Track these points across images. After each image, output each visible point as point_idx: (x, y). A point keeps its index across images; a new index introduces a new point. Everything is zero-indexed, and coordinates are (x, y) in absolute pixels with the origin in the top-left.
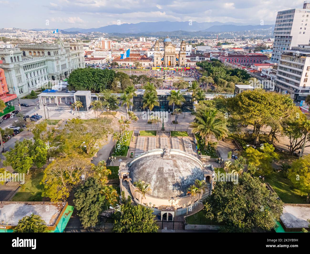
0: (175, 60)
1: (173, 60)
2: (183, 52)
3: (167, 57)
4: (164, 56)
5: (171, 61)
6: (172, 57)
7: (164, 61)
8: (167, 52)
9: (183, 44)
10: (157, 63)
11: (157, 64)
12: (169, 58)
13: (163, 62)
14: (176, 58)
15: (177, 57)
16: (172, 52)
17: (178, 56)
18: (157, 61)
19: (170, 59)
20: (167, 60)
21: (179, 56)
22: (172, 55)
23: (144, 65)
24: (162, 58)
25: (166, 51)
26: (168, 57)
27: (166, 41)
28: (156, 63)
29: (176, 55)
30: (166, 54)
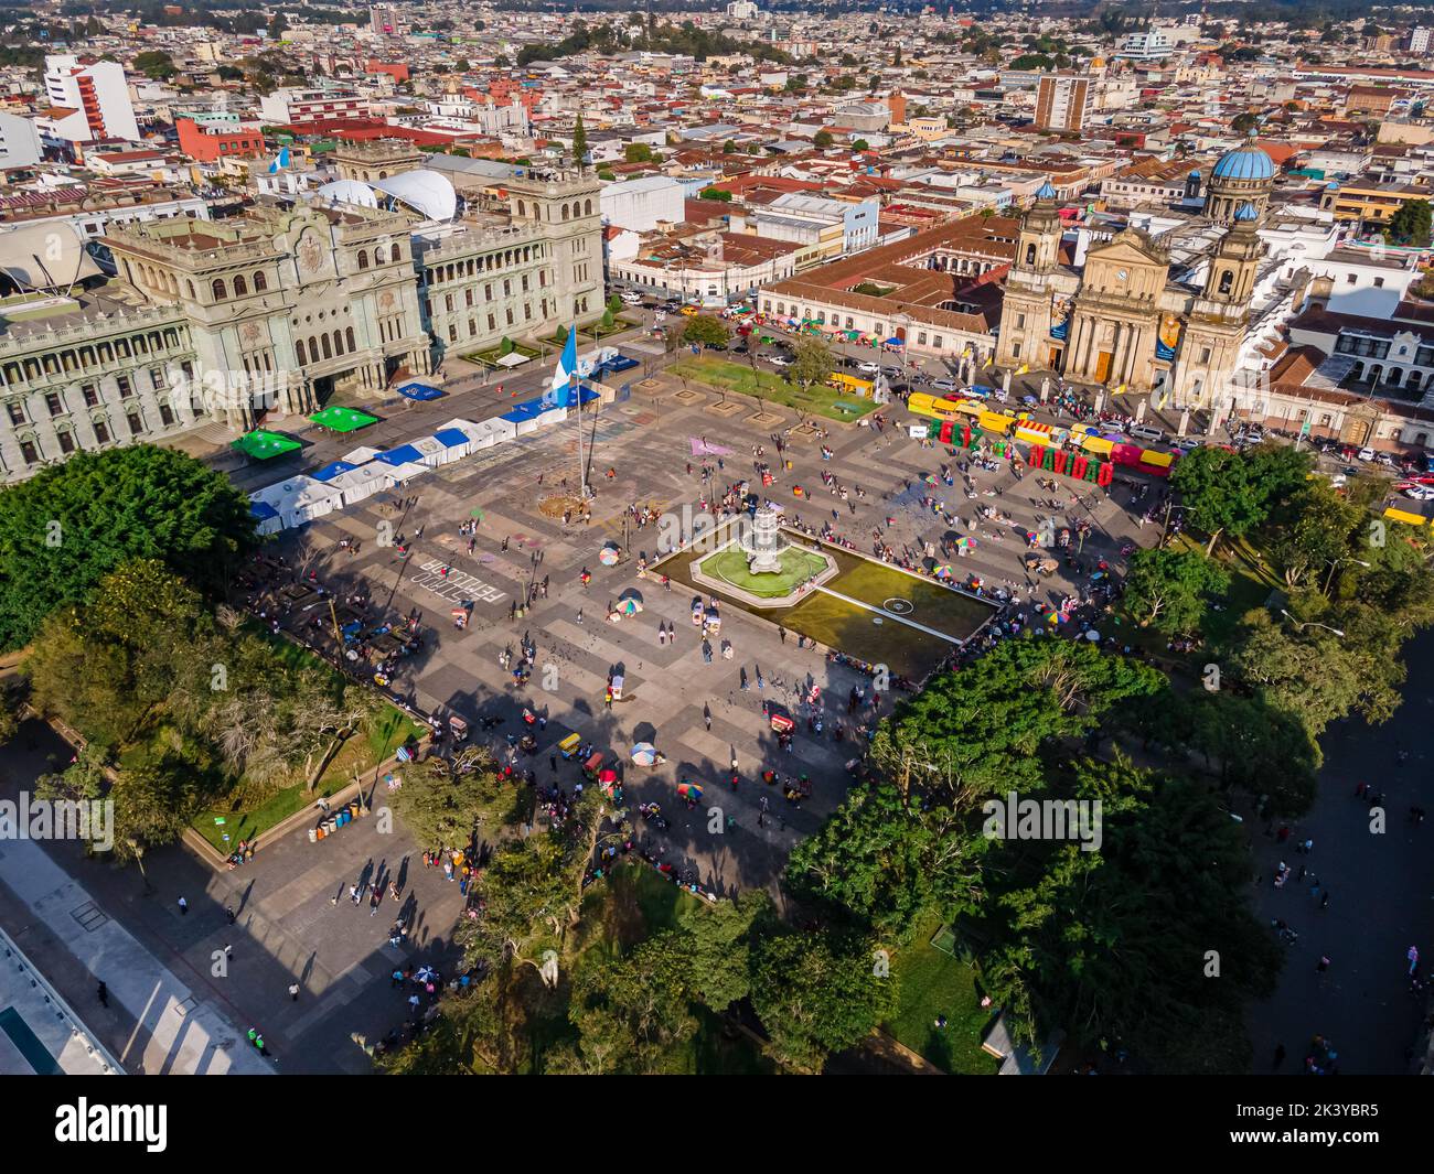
0: (1152, 355)
1: (1128, 348)
2: (1217, 309)
3: (1087, 325)
4: (1069, 316)
5: (1112, 357)
6: (1124, 333)
7: (1067, 346)
8: (1097, 289)
9: (1228, 249)
10: (1017, 347)
11: (1016, 354)
12: (1103, 332)
13: (1059, 351)
14: (1159, 341)
15: (1169, 334)
16: (1136, 295)
17: (1175, 331)
18: (1019, 334)
19: (1109, 338)
20: (1091, 341)
21: (1182, 333)
22: (1125, 318)
23: (938, 344)
24: (1057, 323)
25: (1087, 281)
26: (1098, 328)
27: (1235, 175)
28: (1011, 350)
29: (1160, 319)
30: (1085, 302)
